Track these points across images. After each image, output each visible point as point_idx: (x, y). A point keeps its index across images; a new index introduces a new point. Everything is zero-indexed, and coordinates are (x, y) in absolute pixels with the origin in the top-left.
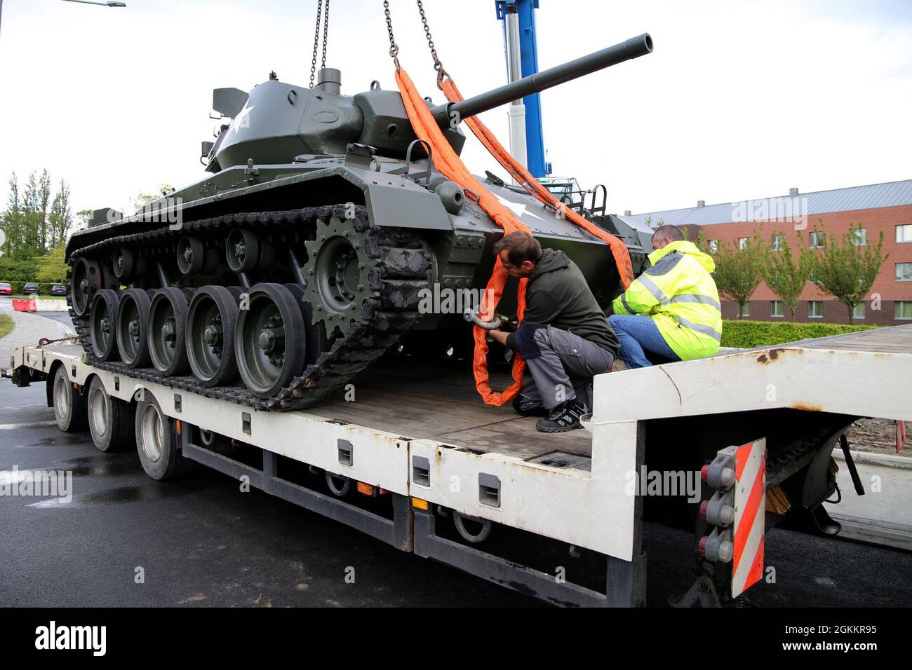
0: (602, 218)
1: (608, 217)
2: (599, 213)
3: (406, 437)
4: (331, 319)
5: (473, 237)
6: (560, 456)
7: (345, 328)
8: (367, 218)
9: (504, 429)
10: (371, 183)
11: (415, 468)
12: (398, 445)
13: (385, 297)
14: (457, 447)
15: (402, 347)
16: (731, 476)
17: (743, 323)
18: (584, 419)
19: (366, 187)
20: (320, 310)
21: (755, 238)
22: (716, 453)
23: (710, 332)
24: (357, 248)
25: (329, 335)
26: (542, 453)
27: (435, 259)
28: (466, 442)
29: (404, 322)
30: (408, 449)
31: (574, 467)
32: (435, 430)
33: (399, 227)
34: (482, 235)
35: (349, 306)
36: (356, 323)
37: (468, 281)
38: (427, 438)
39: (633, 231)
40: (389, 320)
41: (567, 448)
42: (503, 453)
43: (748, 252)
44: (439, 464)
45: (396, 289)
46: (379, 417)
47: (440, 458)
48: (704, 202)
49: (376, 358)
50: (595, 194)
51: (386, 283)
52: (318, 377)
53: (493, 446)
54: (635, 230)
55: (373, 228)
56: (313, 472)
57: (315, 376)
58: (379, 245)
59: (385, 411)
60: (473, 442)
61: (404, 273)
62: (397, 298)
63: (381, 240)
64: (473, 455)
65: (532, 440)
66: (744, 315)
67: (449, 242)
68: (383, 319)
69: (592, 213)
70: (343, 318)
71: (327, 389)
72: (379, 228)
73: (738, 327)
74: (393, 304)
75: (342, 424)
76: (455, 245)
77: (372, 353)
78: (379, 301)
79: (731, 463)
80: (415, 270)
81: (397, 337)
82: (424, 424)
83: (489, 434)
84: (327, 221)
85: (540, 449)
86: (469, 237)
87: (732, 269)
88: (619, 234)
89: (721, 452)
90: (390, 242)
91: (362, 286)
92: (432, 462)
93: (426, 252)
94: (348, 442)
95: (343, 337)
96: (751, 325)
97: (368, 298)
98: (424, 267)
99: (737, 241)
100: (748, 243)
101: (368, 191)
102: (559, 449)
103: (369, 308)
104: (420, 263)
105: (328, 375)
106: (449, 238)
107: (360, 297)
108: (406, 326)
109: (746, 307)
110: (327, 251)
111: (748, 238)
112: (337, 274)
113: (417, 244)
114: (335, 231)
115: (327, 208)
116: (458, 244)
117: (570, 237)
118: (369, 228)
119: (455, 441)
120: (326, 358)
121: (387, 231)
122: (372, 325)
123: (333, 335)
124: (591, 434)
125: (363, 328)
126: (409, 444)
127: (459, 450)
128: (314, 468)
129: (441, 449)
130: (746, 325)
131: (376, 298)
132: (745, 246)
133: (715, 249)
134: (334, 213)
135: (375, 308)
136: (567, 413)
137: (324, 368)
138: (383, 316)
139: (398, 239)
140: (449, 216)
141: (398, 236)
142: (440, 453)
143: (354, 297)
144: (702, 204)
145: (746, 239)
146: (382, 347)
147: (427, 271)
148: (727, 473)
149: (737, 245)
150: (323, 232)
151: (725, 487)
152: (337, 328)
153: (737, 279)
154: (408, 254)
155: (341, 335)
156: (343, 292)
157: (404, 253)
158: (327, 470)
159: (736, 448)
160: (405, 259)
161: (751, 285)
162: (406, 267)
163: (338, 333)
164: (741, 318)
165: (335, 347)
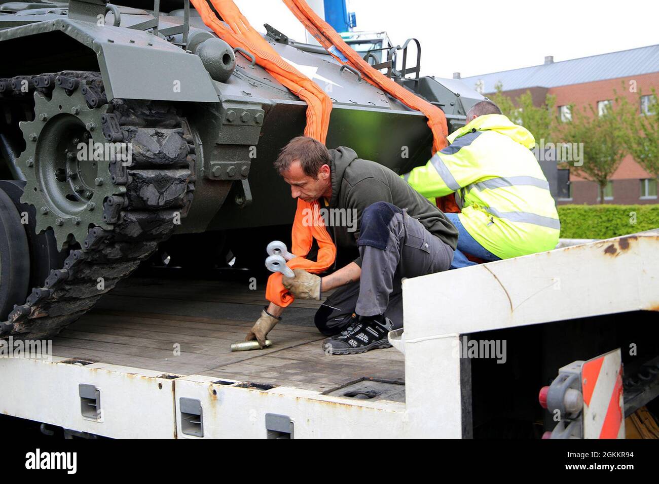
0: (416, 81)
1: (424, 79)
2: (413, 76)
3: (171, 374)
4: (61, 224)
5: (247, 110)
6: (368, 385)
7: (82, 237)
8: (103, 89)
9: (299, 355)
10: (106, 41)
11: (184, 414)
12: (160, 386)
13: (133, 193)
14: (237, 382)
15: (169, 257)
16: (577, 399)
17: (604, 209)
18: (393, 336)
19: (99, 47)
20: (46, 214)
21: (617, 100)
22: (558, 370)
23: (538, 220)
24: (92, 129)
25: (60, 247)
26: (345, 383)
27: (198, 141)
28: (249, 375)
29: (160, 225)
30: (174, 390)
31: (385, 398)
32: (208, 362)
33: (148, 101)
34: (259, 108)
35: (85, 206)
36: (95, 229)
37: (244, 168)
38: (198, 373)
39: (456, 97)
40: (140, 222)
41: (378, 374)
42: (296, 386)
43: (609, 120)
44: (214, 406)
45: (147, 182)
46: (134, 350)
47: (215, 399)
48: (552, 57)
49: (128, 273)
50: (405, 50)
51: (134, 175)
52: (48, 303)
53: (284, 377)
54: (458, 95)
55: (111, 102)
56: (47, 432)
57: (44, 303)
58: (121, 125)
59: (144, 342)
60: (258, 375)
61: (158, 161)
62: (150, 194)
63: (123, 118)
64: (257, 392)
65: (334, 367)
66: (606, 198)
67: (216, 118)
68: (132, 222)
69: (403, 76)
70: (78, 224)
71: (62, 319)
72: (121, 102)
73: (598, 214)
74: (145, 202)
75: (84, 364)
76: (224, 121)
77: (121, 268)
78: (126, 199)
79: (576, 383)
80: (172, 156)
81: (154, 244)
82: (196, 355)
83: (279, 363)
84: (48, 94)
85: (343, 378)
86: (242, 110)
87: (588, 140)
88: (436, 100)
89: (563, 370)
90: (137, 120)
91: (101, 179)
92: (205, 405)
93: (186, 131)
94: (93, 387)
95: (80, 248)
96: (615, 210)
97: (109, 195)
98: (185, 152)
99: (594, 105)
100: (609, 108)
101: (102, 52)
102: (366, 376)
103: (112, 209)
104: (179, 146)
105: (63, 299)
106: (216, 114)
107: (99, 195)
108: (164, 230)
109: (609, 188)
110: (51, 136)
111: (609, 101)
112: (68, 166)
113: (173, 122)
114: (60, 107)
115: (47, 76)
116: (228, 120)
117: (375, 107)
118: (107, 103)
119: (234, 375)
120: (58, 277)
121: (131, 106)
122: (118, 230)
123: (66, 247)
124: (403, 355)
125: (106, 234)
126: (174, 383)
127: (239, 386)
128: (49, 427)
129: (215, 387)
130: (608, 210)
131: (121, 195)
132: (606, 111)
133: (569, 116)
134: (57, 83)
135: (120, 208)
136: (363, 330)
137: (56, 291)
138: (133, 217)
139: (148, 116)
140: (214, 85)
141: (147, 112)
142: (215, 392)
143: (92, 195)
144: (550, 60)
145: (606, 102)
146: (135, 259)
147: (189, 157)
148: (572, 396)
149: (594, 110)
150: (44, 108)
151: (570, 414)
152: (71, 236)
153: (596, 154)
154: (162, 135)
155: (77, 246)
156: (78, 188)
157: (157, 134)
158: (65, 427)
159: (582, 363)
160: (159, 141)
161: (613, 161)
162: (160, 153)
163: (72, 244)
164: (602, 202)
165: (70, 262)
